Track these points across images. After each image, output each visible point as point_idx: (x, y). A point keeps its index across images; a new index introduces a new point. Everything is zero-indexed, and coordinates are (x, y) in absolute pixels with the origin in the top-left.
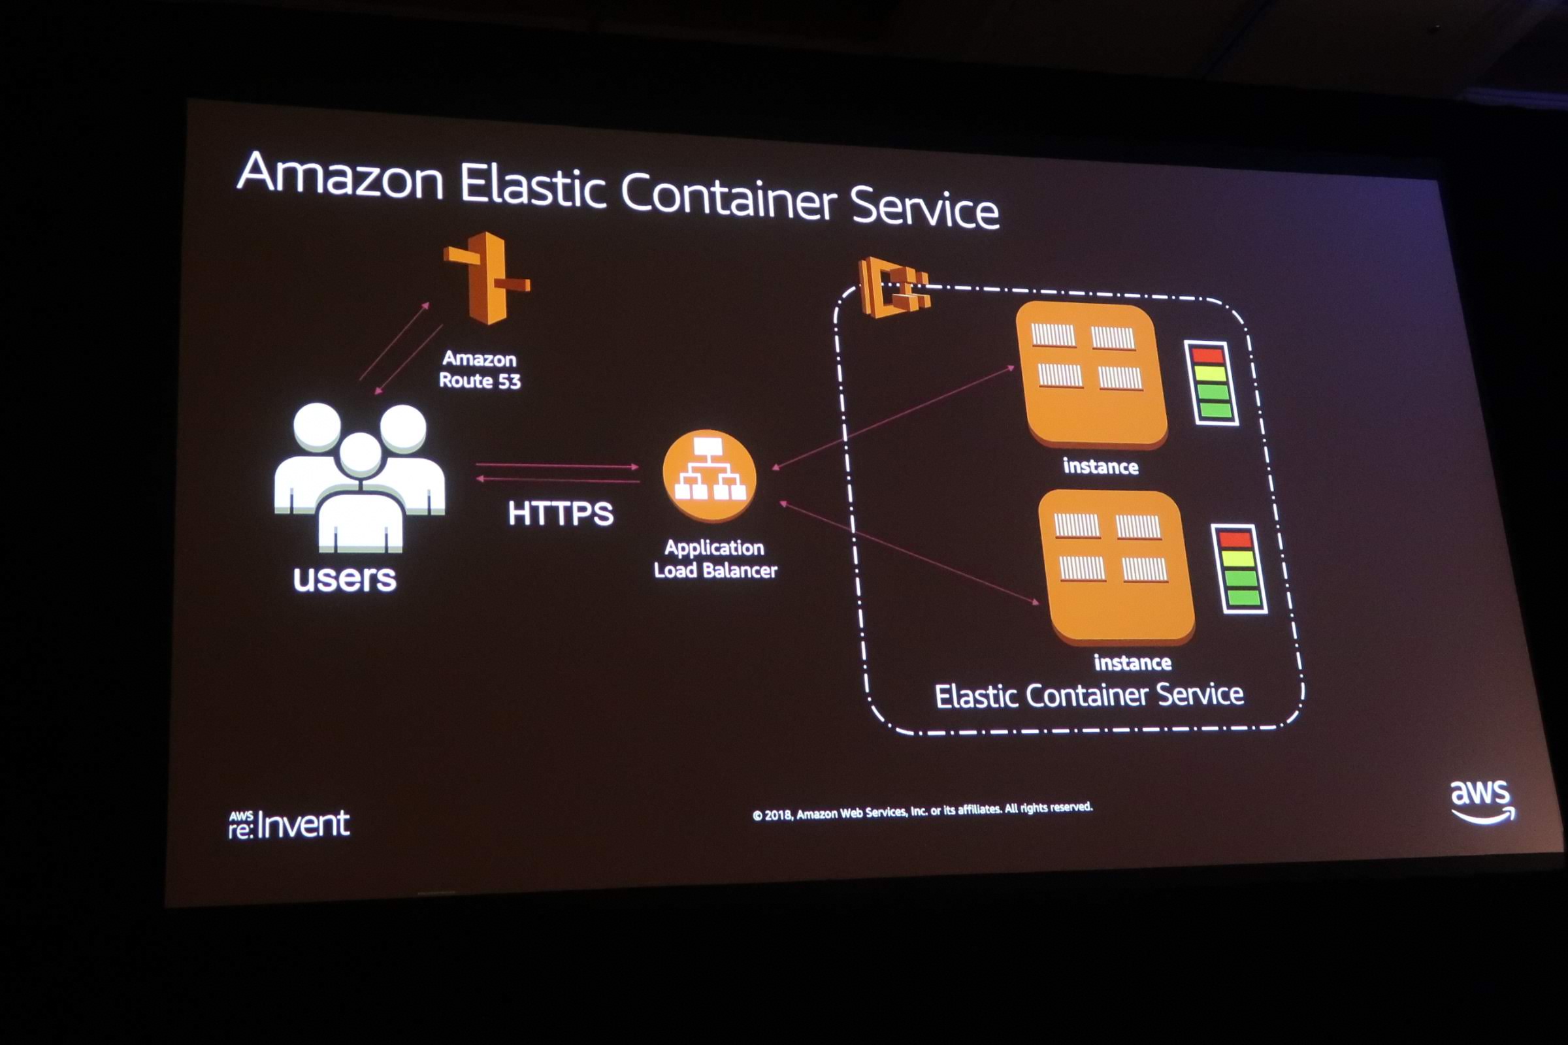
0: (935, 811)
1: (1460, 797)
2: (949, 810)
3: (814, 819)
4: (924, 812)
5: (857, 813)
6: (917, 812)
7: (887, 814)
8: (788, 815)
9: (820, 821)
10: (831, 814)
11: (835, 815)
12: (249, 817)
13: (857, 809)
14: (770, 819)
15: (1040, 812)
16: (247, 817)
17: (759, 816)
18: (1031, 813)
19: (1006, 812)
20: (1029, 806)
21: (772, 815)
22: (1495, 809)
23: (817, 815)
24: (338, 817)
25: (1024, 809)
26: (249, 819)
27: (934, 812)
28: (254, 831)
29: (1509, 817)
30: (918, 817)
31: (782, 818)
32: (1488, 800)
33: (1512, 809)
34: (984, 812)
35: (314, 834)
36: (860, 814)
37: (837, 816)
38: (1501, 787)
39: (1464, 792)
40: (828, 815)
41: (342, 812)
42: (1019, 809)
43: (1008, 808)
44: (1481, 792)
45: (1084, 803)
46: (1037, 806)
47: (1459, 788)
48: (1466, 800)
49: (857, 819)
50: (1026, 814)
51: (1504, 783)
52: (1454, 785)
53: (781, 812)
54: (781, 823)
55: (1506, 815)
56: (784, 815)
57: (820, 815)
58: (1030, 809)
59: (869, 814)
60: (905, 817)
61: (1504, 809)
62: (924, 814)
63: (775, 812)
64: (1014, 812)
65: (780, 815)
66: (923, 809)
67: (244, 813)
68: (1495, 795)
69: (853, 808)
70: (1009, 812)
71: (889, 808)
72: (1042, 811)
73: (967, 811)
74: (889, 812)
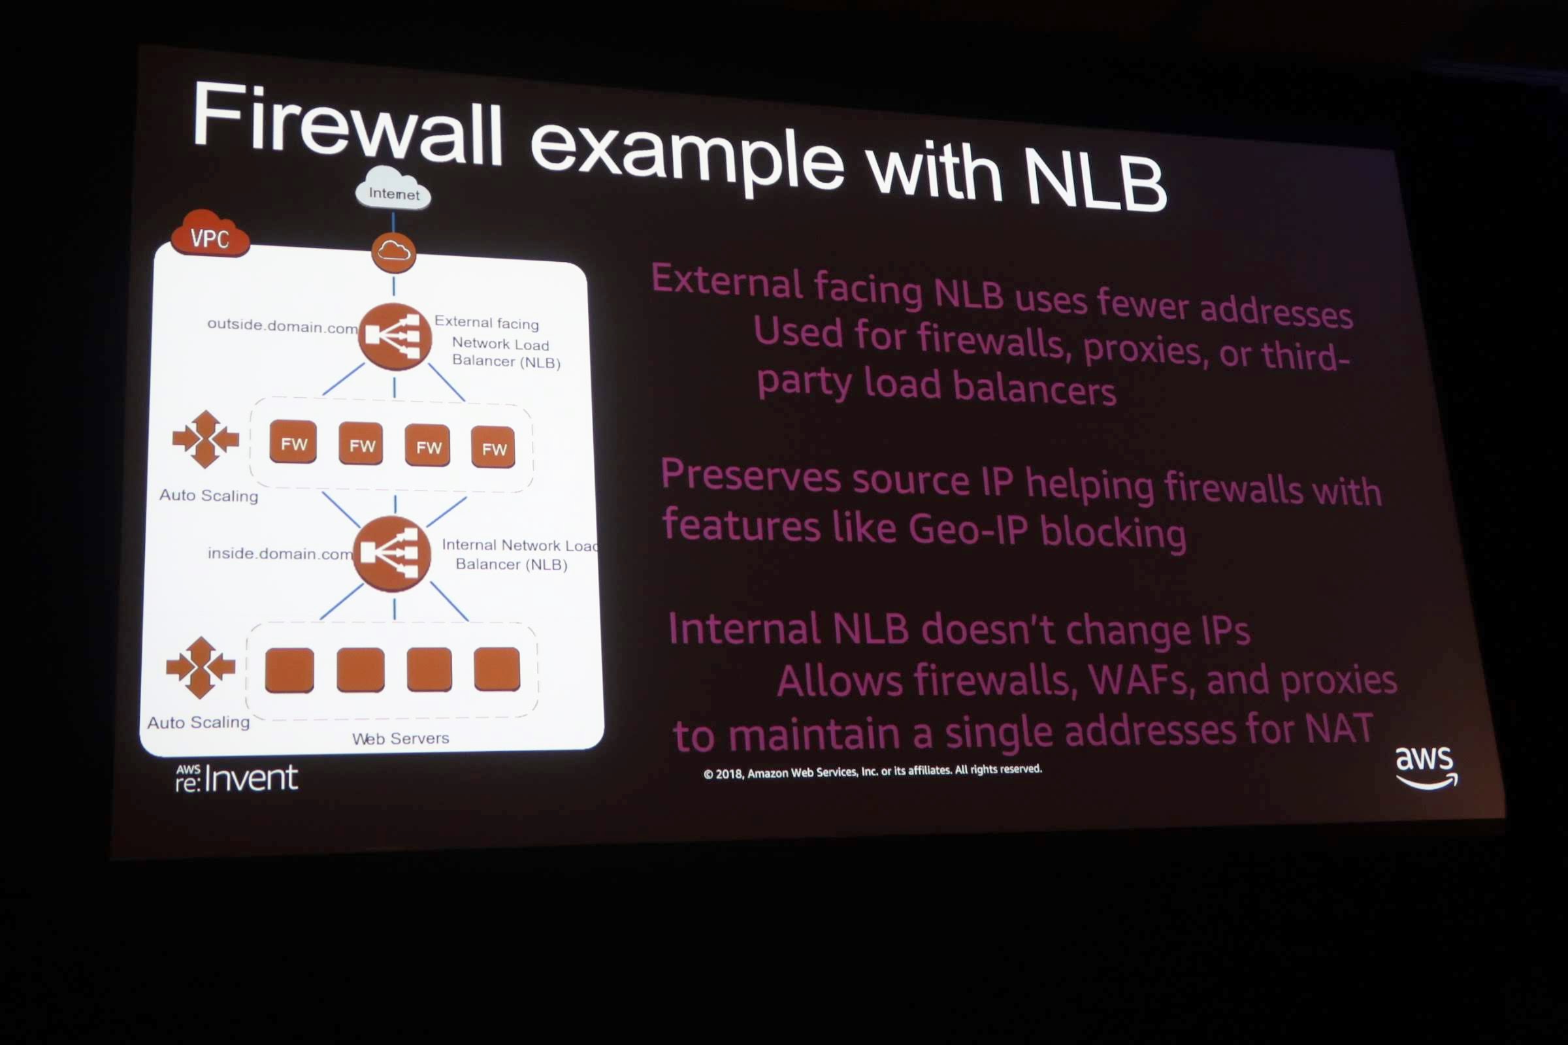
0: (886, 772)
1: (1404, 763)
2: (900, 771)
3: (765, 778)
4: (874, 772)
5: (808, 773)
6: (868, 772)
7: (838, 774)
8: (739, 774)
9: (770, 780)
10: (783, 774)
11: (785, 774)
12: (197, 771)
13: (808, 769)
14: (721, 778)
15: (990, 773)
16: (195, 770)
17: (710, 775)
18: (981, 774)
19: (956, 773)
20: (979, 768)
21: (723, 774)
22: (1438, 775)
23: (767, 775)
24: (287, 771)
25: (974, 771)
26: (196, 773)
27: (884, 772)
28: (202, 785)
29: (1453, 782)
30: (869, 778)
31: (733, 777)
32: (1432, 766)
33: (1455, 775)
34: (934, 773)
35: (263, 788)
36: (811, 774)
37: (787, 776)
38: (1445, 753)
39: (1408, 758)
40: (779, 774)
41: (291, 766)
42: (969, 770)
43: (958, 770)
44: (1425, 759)
45: (1034, 765)
46: (987, 768)
47: (1404, 754)
48: (1410, 766)
49: (808, 778)
50: (975, 775)
51: (1448, 750)
52: (1399, 751)
53: (732, 771)
54: (732, 782)
55: (1451, 780)
56: (735, 774)
57: (771, 774)
58: (980, 770)
59: (820, 774)
60: (855, 777)
61: (1448, 775)
62: (874, 775)
63: (725, 770)
64: (964, 773)
65: (730, 774)
66: (874, 770)
67: (191, 767)
68: (1439, 761)
69: (804, 768)
70: (959, 773)
71: (839, 768)
72: (991, 772)
73: (918, 771)
74: (839, 772)
